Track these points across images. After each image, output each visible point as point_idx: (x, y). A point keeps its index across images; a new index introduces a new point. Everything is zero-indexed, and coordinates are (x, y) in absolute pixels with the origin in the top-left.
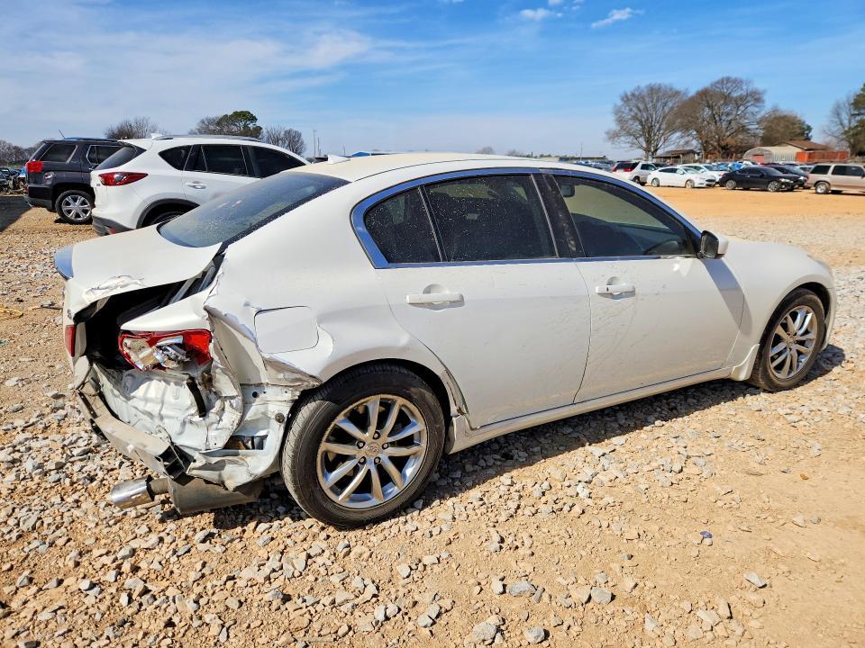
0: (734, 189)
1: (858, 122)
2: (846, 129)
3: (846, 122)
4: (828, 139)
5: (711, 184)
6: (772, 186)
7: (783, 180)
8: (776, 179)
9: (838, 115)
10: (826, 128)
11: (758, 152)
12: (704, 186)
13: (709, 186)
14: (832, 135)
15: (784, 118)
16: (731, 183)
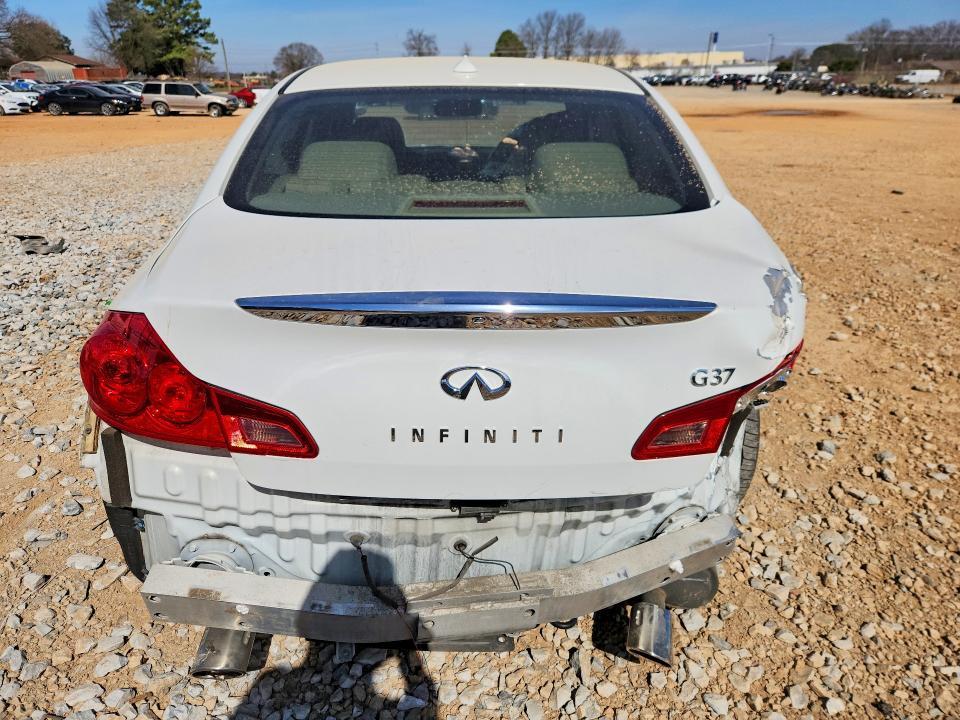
0: (61, 114)
1: (121, 34)
2: (112, 42)
3: (109, 34)
4: (97, 54)
5: (25, 110)
6: (105, 108)
7: (115, 101)
8: (107, 100)
9: (99, 26)
10: (91, 41)
11: (26, 68)
12: (18, 111)
13: (25, 112)
14: (100, 49)
15: (32, 25)
16: (53, 107)
